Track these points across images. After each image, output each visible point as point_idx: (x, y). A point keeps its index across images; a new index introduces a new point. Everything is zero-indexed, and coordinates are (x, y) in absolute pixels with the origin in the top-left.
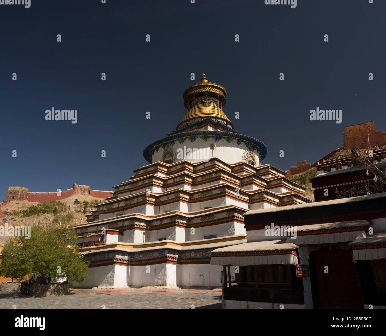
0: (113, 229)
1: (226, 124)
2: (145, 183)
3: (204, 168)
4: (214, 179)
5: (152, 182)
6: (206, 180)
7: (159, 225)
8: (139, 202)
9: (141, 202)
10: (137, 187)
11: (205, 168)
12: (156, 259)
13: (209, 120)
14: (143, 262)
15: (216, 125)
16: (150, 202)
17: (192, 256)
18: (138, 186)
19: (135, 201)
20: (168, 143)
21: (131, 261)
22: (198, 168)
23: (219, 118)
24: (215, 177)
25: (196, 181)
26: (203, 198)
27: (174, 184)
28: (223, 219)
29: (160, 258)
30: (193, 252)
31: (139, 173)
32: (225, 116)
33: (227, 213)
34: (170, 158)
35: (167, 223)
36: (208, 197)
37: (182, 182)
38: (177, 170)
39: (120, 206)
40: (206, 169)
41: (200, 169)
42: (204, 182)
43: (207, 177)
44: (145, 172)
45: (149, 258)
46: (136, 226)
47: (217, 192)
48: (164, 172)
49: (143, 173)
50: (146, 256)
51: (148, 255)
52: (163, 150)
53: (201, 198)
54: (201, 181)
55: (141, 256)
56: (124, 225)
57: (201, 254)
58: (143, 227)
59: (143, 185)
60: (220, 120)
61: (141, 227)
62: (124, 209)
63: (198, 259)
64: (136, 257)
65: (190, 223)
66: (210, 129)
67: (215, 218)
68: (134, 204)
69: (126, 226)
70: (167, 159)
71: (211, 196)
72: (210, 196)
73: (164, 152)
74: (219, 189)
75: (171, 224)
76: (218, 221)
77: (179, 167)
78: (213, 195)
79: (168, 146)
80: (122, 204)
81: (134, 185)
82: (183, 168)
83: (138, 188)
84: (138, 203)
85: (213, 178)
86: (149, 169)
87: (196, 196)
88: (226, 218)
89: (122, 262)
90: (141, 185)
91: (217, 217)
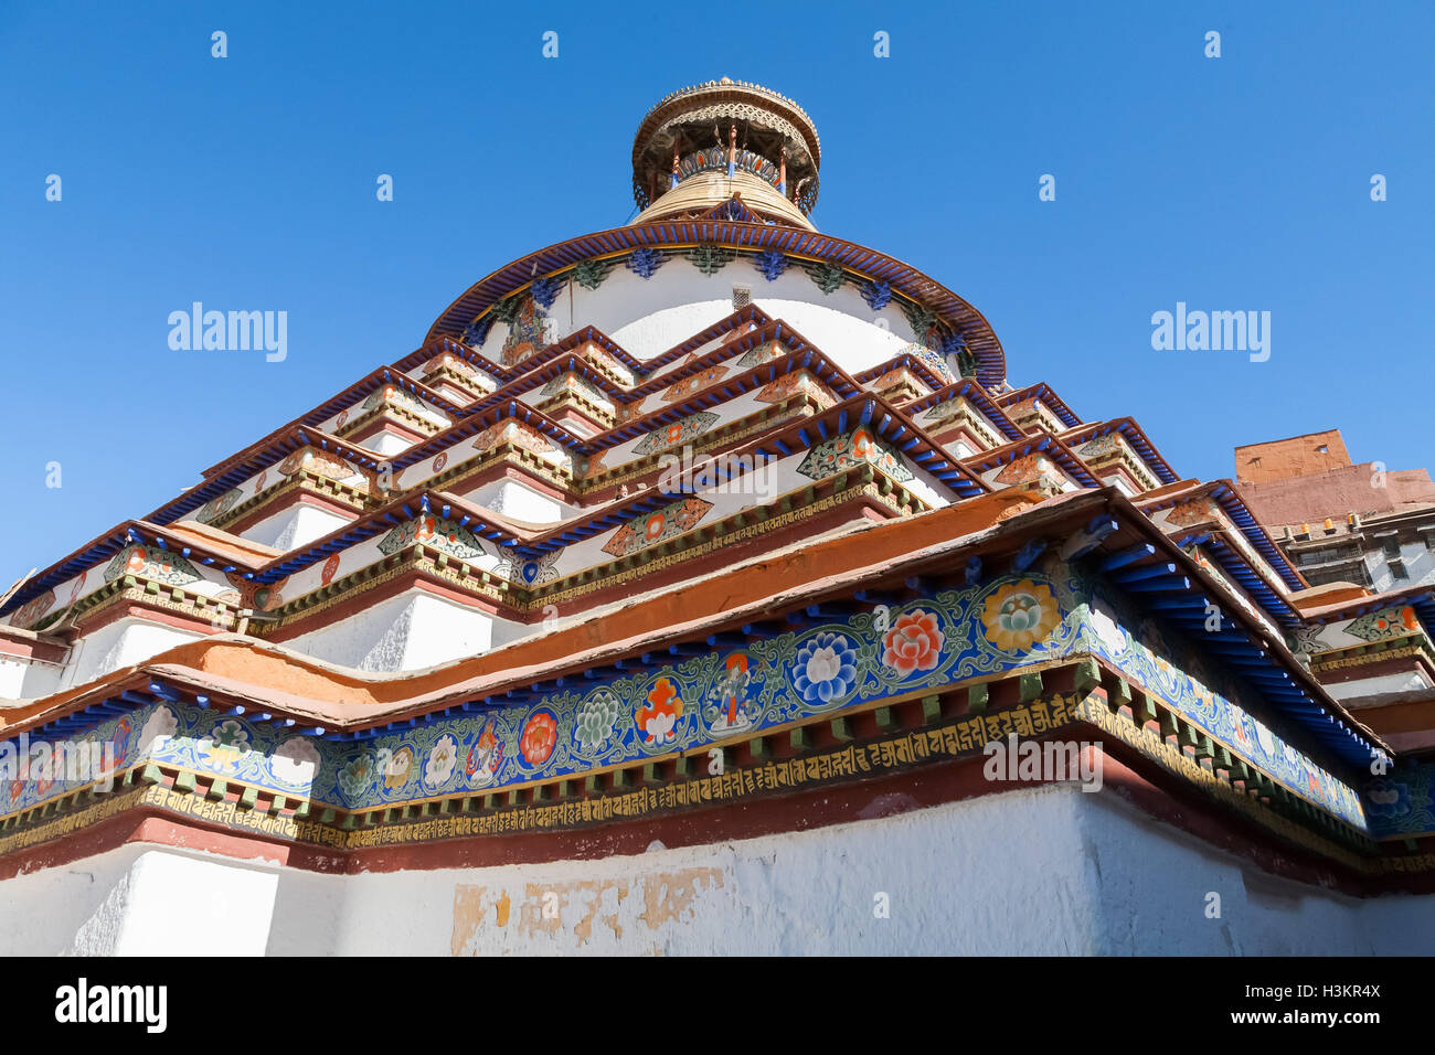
2: (348, 421)
8: (265, 494)
9: (274, 488)
16: (325, 492)
17: (432, 776)
19: (248, 492)
20: (527, 291)
30: (444, 742)
33: (800, 458)
46: (135, 594)
52: (507, 327)
57: (511, 749)
58: (208, 614)
68: (242, 508)
69: (82, 602)
73: (511, 339)
76: (730, 540)
78: (719, 433)
79: (528, 309)
84: (256, 500)
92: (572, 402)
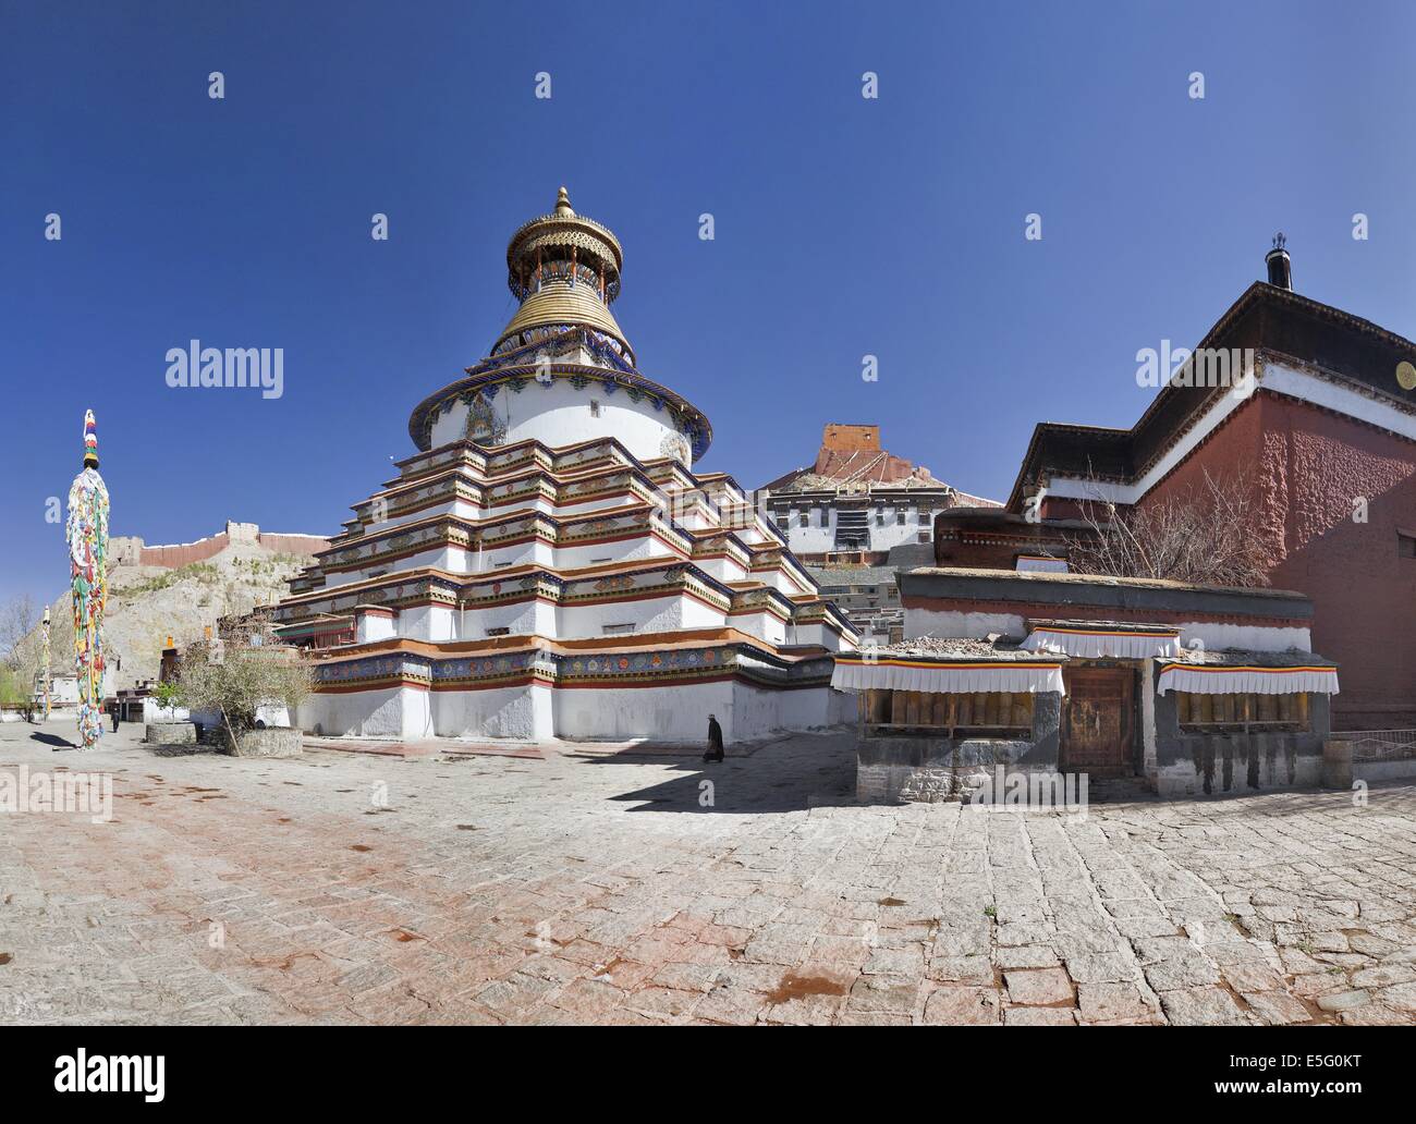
0: (378, 604)
1: (622, 354)
2: (435, 493)
3: (579, 461)
4: (611, 492)
5: (455, 490)
6: (591, 493)
7: (491, 597)
8: (429, 541)
9: (434, 539)
10: (414, 504)
11: (583, 463)
12: (502, 675)
13: (581, 334)
14: (468, 683)
15: (597, 350)
16: (455, 541)
17: (590, 669)
18: (417, 502)
19: (417, 537)
20: (479, 389)
21: (435, 680)
22: (564, 462)
23: (606, 333)
24: (615, 488)
25: (565, 496)
26: (591, 535)
27: (511, 498)
28: (655, 587)
29: (516, 673)
30: (593, 661)
31: (413, 471)
32: (616, 327)
33: (665, 573)
34: (486, 434)
35: (514, 593)
36: (603, 533)
37: (532, 493)
38: (511, 463)
39: (377, 552)
40: (585, 465)
41: (570, 466)
42: (587, 497)
43: (593, 486)
44: (427, 467)
45: (483, 673)
46: (433, 598)
47: (628, 522)
48: (477, 466)
49: (422, 471)
50: (476, 669)
51: (479, 668)
52: (467, 408)
53: (585, 536)
54: (577, 495)
55: (460, 668)
56: (403, 595)
57: (616, 665)
58: (449, 602)
59: (429, 499)
60: (610, 340)
61: (444, 600)
62: (391, 558)
63: (606, 676)
64: (448, 671)
65: (567, 594)
66: (585, 359)
67: (635, 586)
68: (416, 545)
69: (407, 598)
70: (478, 436)
71: (613, 531)
72: (608, 532)
73: (470, 416)
74: (634, 517)
75: (523, 595)
76: (641, 593)
77: (517, 455)
78: (618, 530)
79: (480, 399)
80: (382, 547)
81: (405, 500)
82: (527, 458)
83: (416, 506)
84: (424, 542)
85: (610, 489)
86: (437, 457)
87: (572, 531)
88: (663, 586)
89: (417, 680)
90: (425, 500)
91: (639, 582)
92: (541, 492)
